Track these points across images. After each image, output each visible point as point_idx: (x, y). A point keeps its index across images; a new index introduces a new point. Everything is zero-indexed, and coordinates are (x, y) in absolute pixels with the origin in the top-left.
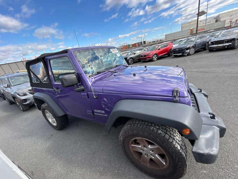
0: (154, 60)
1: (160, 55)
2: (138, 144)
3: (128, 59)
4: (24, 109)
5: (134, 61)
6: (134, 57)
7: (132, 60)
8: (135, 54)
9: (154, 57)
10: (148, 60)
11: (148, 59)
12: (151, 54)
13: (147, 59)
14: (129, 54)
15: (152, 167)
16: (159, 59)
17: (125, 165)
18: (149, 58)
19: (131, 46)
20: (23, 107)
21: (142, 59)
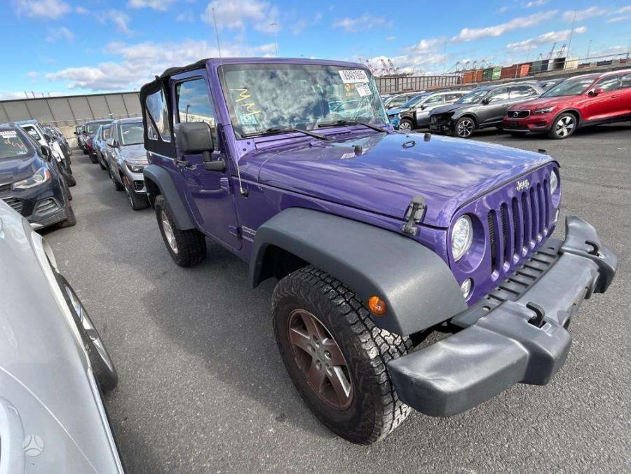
0: (558, 132)
1: (591, 118)
2: (304, 329)
3: (454, 117)
4: (136, 206)
5: (477, 127)
6: (480, 114)
7: (470, 125)
8: (486, 103)
9: (560, 123)
10: (532, 131)
11: (532, 126)
12: (551, 109)
13: (528, 128)
14: (469, 100)
15: (327, 400)
16: (579, 132)
17: (280, 381)
18: (539, 122)
19: (497, 74)
20: (135, 198)
21: (507, 124)
